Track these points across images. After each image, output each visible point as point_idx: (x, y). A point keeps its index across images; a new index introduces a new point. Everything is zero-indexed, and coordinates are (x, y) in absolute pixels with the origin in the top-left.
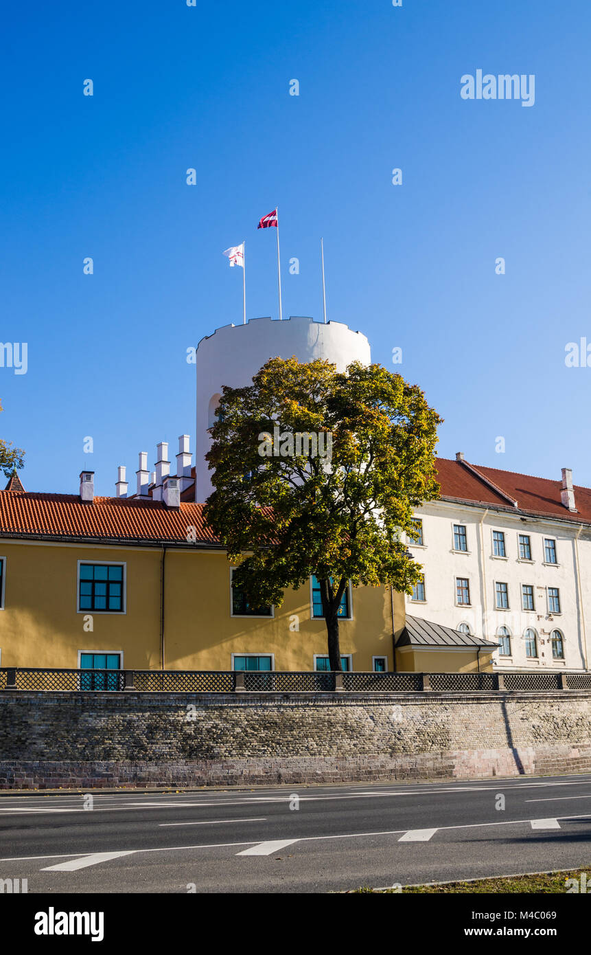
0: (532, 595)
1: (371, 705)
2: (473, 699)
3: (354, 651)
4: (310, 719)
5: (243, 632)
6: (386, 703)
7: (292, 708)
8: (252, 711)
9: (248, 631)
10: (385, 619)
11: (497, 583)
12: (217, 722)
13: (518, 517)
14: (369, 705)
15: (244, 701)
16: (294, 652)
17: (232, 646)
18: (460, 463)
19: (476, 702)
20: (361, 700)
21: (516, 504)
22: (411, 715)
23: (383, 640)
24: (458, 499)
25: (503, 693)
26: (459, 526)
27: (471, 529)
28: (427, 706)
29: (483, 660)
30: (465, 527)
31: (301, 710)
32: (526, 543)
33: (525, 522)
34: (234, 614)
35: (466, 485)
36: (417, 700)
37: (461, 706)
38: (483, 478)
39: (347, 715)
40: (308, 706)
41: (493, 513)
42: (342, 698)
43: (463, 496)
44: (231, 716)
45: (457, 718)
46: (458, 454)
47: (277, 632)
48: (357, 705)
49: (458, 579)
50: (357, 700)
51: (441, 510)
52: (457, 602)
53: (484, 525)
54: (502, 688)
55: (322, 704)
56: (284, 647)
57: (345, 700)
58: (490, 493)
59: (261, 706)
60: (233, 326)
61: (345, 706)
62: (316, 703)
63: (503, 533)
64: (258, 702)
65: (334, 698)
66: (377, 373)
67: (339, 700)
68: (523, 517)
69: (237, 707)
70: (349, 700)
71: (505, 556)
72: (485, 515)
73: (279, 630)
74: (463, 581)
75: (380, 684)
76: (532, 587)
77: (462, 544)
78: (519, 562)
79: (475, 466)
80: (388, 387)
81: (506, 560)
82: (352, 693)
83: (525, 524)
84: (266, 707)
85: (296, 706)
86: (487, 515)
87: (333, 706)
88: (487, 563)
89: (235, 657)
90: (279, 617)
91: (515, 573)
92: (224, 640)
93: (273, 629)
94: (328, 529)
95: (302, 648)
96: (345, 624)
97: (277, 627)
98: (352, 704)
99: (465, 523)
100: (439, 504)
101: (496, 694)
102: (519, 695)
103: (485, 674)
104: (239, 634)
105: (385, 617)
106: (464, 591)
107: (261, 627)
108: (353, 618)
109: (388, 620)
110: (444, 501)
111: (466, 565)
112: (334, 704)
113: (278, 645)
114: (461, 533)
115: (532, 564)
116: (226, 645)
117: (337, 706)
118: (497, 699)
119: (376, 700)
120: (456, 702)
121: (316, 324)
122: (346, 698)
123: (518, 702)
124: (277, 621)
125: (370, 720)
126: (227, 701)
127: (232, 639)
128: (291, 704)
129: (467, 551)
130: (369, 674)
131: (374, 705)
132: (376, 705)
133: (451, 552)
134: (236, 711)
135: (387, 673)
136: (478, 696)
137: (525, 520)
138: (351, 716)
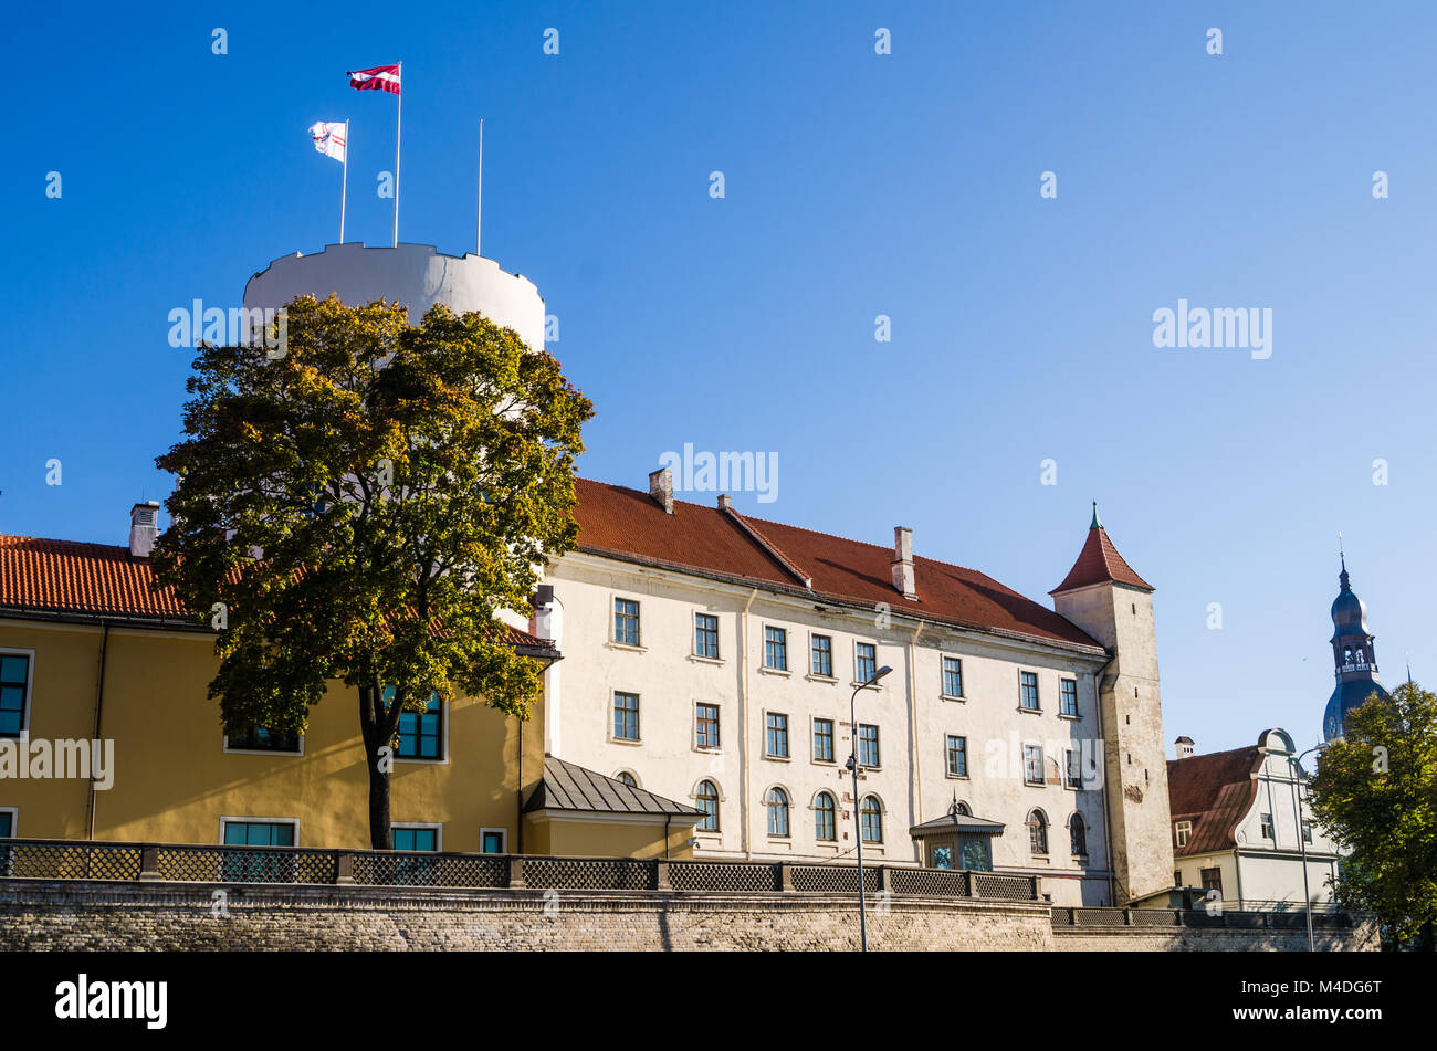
0: (831, 735)
1: (403, 911)
2: (604, 904)
3: (445, 818)
4: (282, 933)
5: (243, 781)
6: (434, 908)
7: (249, 912)
8: (170, 916)
9: (254, 779)
10: (508, 764)
11: (769, 713)
12: (98, 936)
13: (811, 605)
14: (399, 911)
15: (155, 897)
16: (337, 817)
17: (223, 804)
18: (724, 514)
19: (610, 910)
20: (384, 902)
21: (809, 583)
22: (482, 931)
23: (498, 800)
24: (707, 570)
25: (664, 895)
26: (706, 616)
27: (727, 622)
28: (513, 915)
29: (677, 839)
30: (716, 617)
31: (266, 917)
32: (824, 647)
33: (823, 613)
34: (230, 747)
35: (727, 548)
36: (494, 904)
37: (580, 916)
38: (759, 539)
39: (354, 928)
40: (279, 909)
41: (766, 596)
42: (347, 896)
43: (717, 566)
44: (127, 925)
45: (570, 938)
46: (721, 498)
47: (308, 779)
48: (376, 910)
49: (699, 704)
50: (376, 901)
51: (674, 587)
52: (696, 745)
53: (750, 616)
54: (664, 886)
55: (307, 906)
56: (317, 807)
57: (353, 900)
58: (767, 564)
59: (187, 908)
60: (300, 255)
61: (353, 911)
62: (296, 905)
63: (784, 631)
64: (181, 900)
65: (331, 895)
66: (475, 328)
67: (341, 900)
68: (818, 604)
69: (141, 909)
70: (361, 900)
71: (786, 670)
72: (752, 599)
73: (312, 778)
74: (709, 709)
75: (428, 873)
76: (831, 722)
77: (709, 647)
78: (809, 680)
79: (750, 520)
80: (491, 349)
81: (787, 676)
82: (367, 889)
83: (824, 617)
84: (196, 911)
85: (256, 909)
86: (756, 598)
87: (328, 910)
88: (753, 679)
89: (227, 823)
90: (314, 755)
91: (802, 698)
92: (208, 793)
93: (300, 776)
94: (354, 595)
95: (352, 810)
96: (432, 770)
97: (308, 774)
98: (367, 907)
99: (715, 611)
100: (671, 577)
101: (651, 897)
102: (695, 900)
103: (633, 860)
104: (234, 784)
105: (506, 759)
106: (710, 726)
107: (277, 773)
108: (447, 760)
109: (513, 766)
110: (680, 572)
111: (715, 682)
112: (332, 907)
113: (308, 804)
114: (708, 631)
115: (832, 683)
116: (211, 803)
117: (337, 911)
118: (652, 905)
119: (416, 902)
120: (571, 909)
121: (441, 259)
122: (356, 895)
123: (692, 912)
124: (309, 761)
125: (399, 937)
126: (122, 898)
127: (224, 792)
128: (247, 906)
129: (717, 658)
130: (406, 855)
131: (409, 911)
132: (414, 911)
133: (688, 658)
134: (137, 917)
135: (440, 855)
136: (615, 899)
137: (823, 609)
138: (364, 930)
